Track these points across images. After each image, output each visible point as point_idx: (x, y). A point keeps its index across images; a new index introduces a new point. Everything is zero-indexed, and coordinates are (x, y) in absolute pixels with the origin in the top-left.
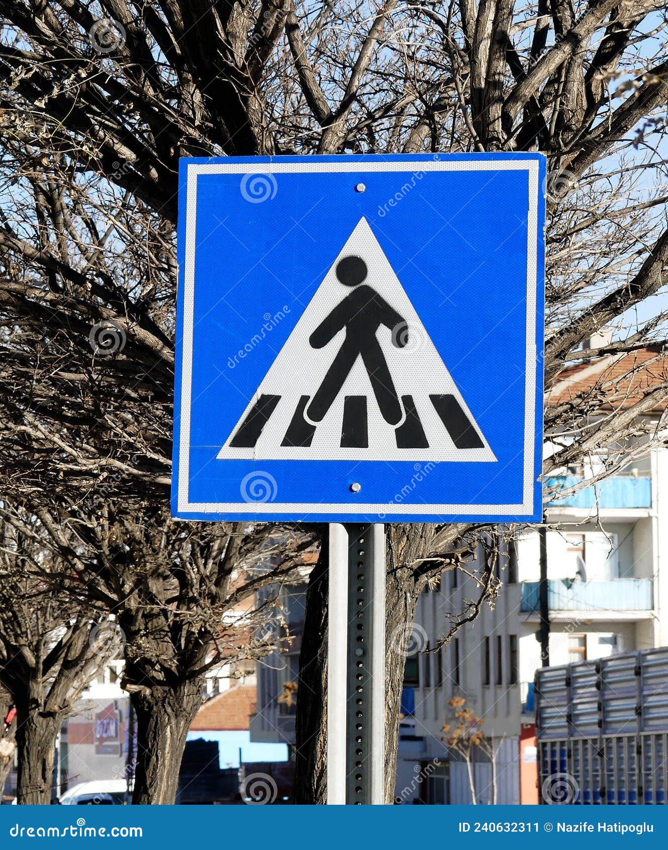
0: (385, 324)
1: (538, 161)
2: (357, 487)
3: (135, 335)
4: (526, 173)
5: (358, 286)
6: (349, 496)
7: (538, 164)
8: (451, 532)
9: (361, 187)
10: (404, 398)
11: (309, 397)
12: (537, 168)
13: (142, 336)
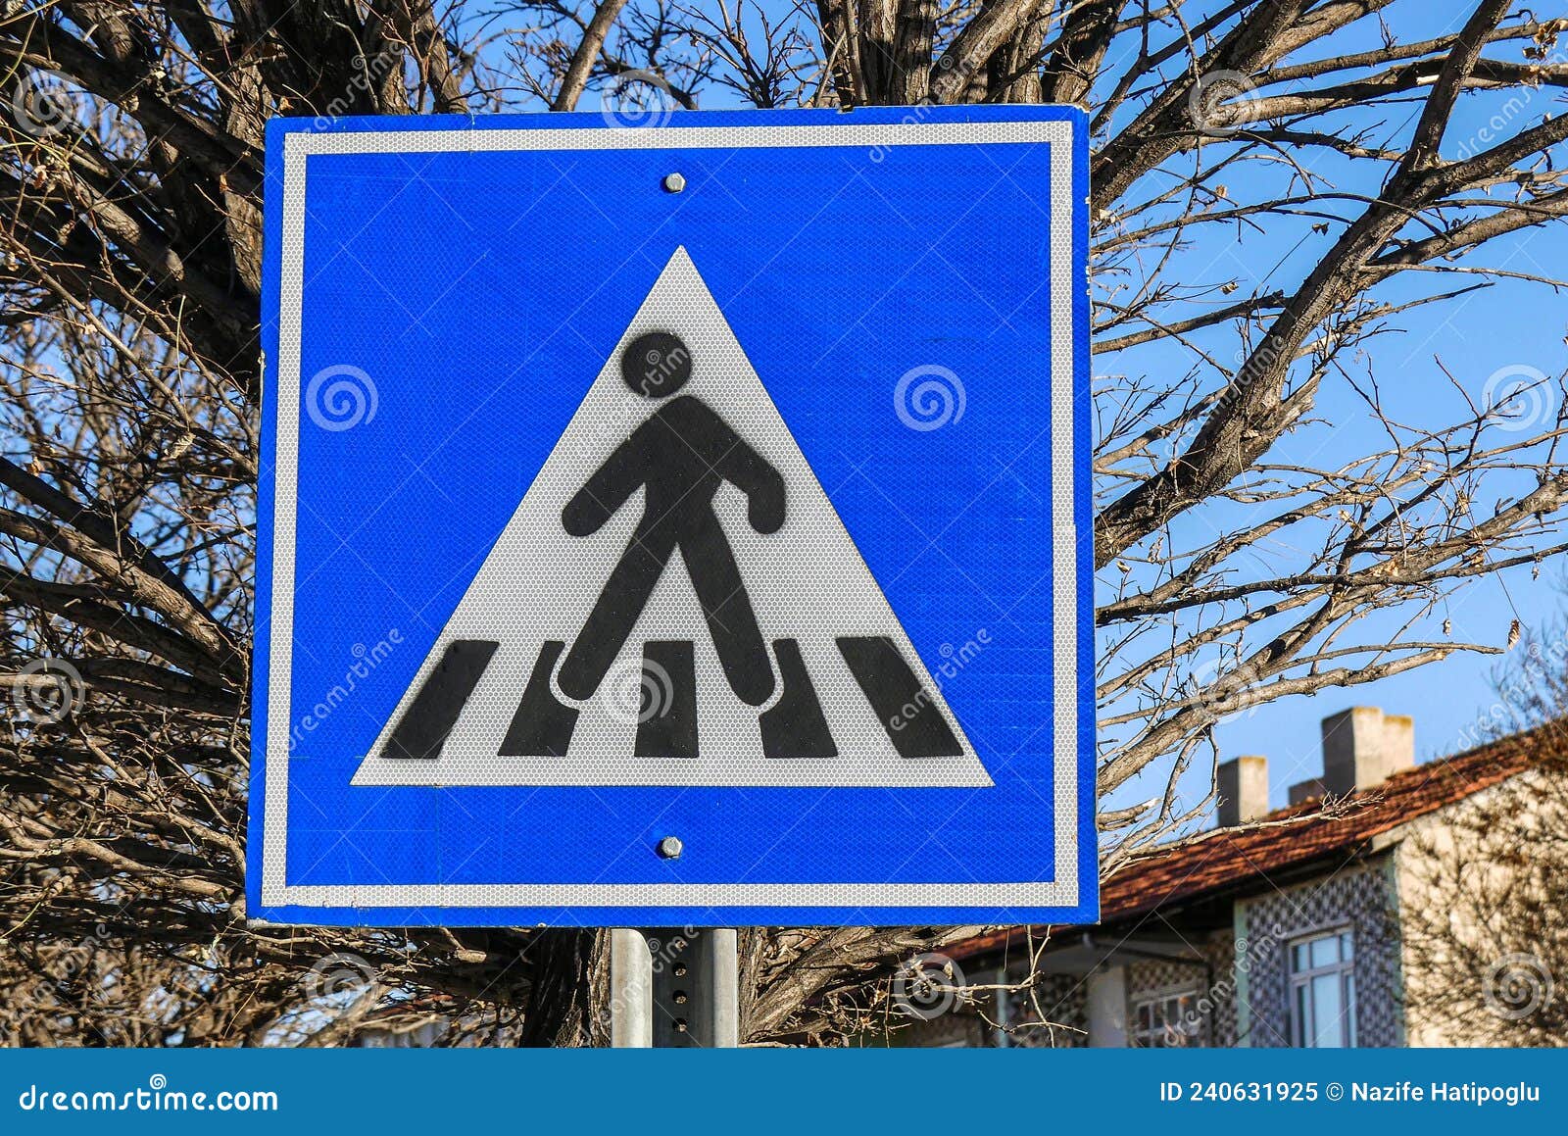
0: (733, 482)
1: (1070, 123)
2: (673, 847)
3: (135, 587)
4: (1045, 148)
5: (671, 398)
6: (653, 867)
7: (1070, 130)
8: (789, 993)
9: (676, 182)
10: (777, 644)
11: (561, 645)
12: (1069, 139)
13: (149, 590)
